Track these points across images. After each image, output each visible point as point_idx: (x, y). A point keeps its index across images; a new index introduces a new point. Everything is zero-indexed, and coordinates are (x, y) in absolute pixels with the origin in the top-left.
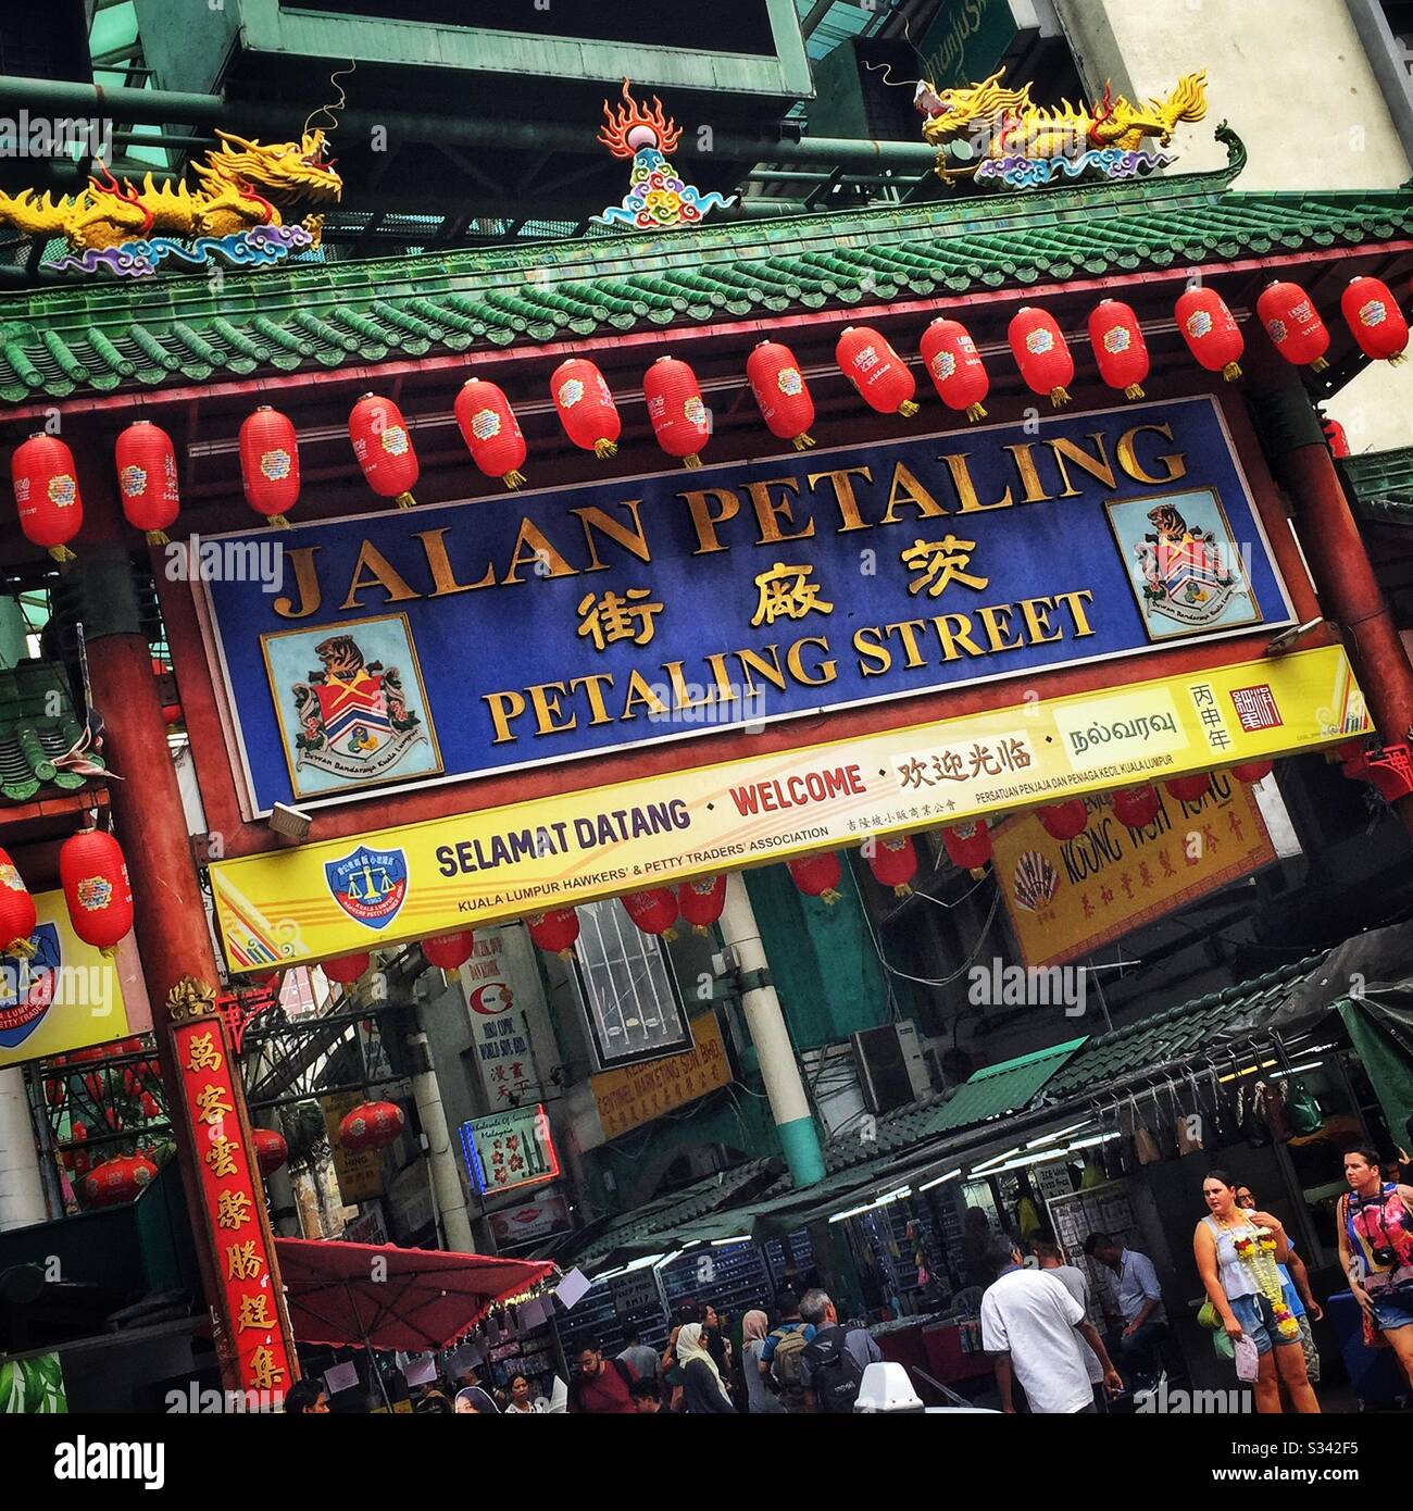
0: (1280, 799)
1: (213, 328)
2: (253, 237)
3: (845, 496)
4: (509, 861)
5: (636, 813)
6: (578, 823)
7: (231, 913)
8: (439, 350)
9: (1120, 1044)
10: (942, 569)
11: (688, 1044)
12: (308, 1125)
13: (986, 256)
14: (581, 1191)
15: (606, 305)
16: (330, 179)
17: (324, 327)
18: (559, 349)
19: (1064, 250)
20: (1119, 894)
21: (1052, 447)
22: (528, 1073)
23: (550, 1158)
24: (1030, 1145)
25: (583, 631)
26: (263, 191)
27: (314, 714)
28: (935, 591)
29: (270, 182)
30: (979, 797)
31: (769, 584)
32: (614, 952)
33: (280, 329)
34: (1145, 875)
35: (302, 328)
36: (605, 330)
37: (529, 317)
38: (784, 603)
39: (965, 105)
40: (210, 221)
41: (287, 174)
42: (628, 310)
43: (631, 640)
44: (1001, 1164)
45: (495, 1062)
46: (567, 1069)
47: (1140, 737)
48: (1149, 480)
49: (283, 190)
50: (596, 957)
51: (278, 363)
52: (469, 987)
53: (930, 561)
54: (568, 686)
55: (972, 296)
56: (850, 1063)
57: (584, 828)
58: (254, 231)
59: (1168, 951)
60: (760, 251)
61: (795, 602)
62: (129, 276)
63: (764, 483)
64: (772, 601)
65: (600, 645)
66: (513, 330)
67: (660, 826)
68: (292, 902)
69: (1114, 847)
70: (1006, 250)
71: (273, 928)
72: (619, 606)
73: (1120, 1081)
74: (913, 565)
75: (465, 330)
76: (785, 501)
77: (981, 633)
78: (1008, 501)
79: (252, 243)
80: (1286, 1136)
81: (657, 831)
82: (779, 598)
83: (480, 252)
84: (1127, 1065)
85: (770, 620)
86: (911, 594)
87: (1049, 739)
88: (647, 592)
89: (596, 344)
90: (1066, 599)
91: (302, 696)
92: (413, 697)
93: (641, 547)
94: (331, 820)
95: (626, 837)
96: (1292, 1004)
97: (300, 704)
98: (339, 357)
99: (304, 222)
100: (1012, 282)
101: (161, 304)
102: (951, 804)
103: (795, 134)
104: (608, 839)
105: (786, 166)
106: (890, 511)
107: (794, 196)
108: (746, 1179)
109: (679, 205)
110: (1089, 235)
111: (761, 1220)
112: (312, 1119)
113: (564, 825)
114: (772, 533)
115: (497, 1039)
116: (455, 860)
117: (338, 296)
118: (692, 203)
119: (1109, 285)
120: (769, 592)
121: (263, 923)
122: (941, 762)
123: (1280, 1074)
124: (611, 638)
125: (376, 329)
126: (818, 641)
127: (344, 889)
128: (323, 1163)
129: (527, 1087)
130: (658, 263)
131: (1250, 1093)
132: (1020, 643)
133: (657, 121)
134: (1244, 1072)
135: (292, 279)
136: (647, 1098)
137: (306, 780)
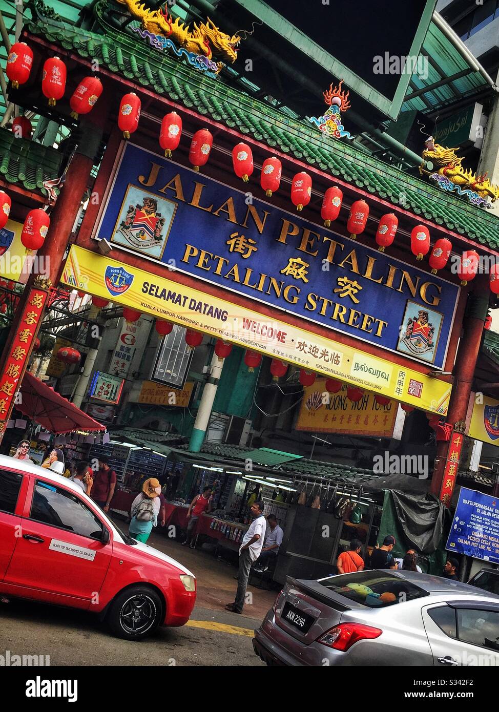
0: (404, 420)
1: (171, 79)
2: (200, 58)
3: (332, 250)
4: (164, 299)
5: (212, 308)
6: (192, 300)
7: (71, 263)
8: (236, 128)
9: (312, 464)
10: (348, 290)
11: (181, 388)
12: (49, 344)
13: (419, 203)
14: (121, 413)
15: (296, 146)
16: (234, 55)
17: (205, 100)
18: (273, 151)
19: (444, 215)
20: (338, 421)
21: (403, 273)
22: (126, 369)
23: (118, 397)
24: (267, 478)
25: (228, 243)
26: (211, 45)
27: (132, 218)
28: (342, 295)
29: (215, 44)
30: (317, 365)
31: (293, 263)
32: (175, 347)
33: (191, 92)
34: (349, 419)
35: (198, 96)
36: (291, 153)
37: (270, 135)
38: (294, 271)
39: (440, 152)
40: (190, 45)
41: (221, 45)
42: (301, 152)
43: (241, 254)
44: (255, 479)
45: (117, 359)
46: (139, 374)
47: (376, 376)
48: (426, 301)
49: (218, 49)
50: (169, 345)
51: (185, 102)
52: (124, 331)
53: (346, 285)
54: (214, 257)
55: (408, 212)
56: (226, 423)
57: (193, 303)
58: (201, 56)
59: (340, 446)
60: (351, 159)
61: (298, 273)
62: (154, 46)
63: (310, 231)
64: (291, 269)
65: (231, 250)
66: (263, 137)
67: (216, 316)
68: (91, 271)
69: (345, 405)
70: (426, 204)
71: (81, 276)
72: (244, 242)
73: (305, 475)
74: (340, 284)
75: (248, 127)
76: (313, 241)
77: (347, 317)
78: (380, 281)
79: (198, 60)
80: (347, 520)
81: (215, 317)
82: (294, 269)
83: (266, 106)
84: (310, 472)
85: (287, 274)
86: (334, 292)
87: (348, 361)
88: (255, 243)
89: (285, 157)
90: (379, 322)
91: (131, 210)
92: (165, 231)
93: (261, 228)
94: (118, 253)
95: (204, 313)
96: (371, 483)
97: (129, 212)
98: (205, 112)
99: (218, 63)
100: (422, 215)
101: (159, 61)
102: (308, 362)
103: (383, 130)
104: (198, 310)
105: (373, 138)
106: (342, 263)
107: (370, 149)
108: (174, 438)
109: (335, 129)
110: (454, 215)
111: (172, 453)
112: (51, 343)
113: (187, 298)
114: (303, 248)
115: (123, 352)
116: (148, 289)
117: (215, 93)
118: (340, 131)
119: (451, 234)
120: (292, 265)
121: (79, 272)
122: (312, 348)
123: (355, 501)
124: (236, 250)
125: (221, 110)
126: (298, 289)
127: (109, 277)
128: (46, 358)
129: (123, 372)
130: (318, 143)
131: (343, 501)
132: (357, 326)
133: (344, 99)
134: (346, 494)
135: (204, 79)
136: (158, 397)
137: (117, 237)
